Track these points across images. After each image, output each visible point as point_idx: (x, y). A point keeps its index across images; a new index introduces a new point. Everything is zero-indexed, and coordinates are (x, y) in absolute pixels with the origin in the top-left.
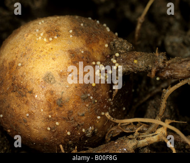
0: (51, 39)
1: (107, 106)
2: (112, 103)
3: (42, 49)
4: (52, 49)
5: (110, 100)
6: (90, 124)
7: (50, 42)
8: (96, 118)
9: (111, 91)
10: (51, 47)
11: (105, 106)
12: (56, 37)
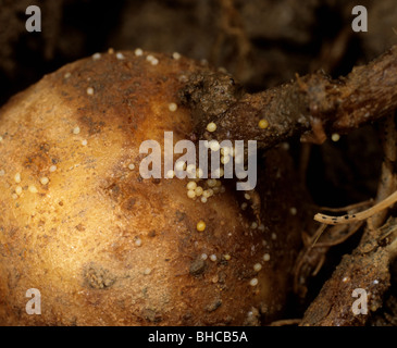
0: (45, 181)
1: (255, 244)
2: (262, 228)
3: (40, 216)
4: (61, 204)
5: (254, 225)
6: (244, 308)
7: (46, 187)
8: (249, 287)
9: (244, 206)
10: (56, 201)
11: (253, 248)
12: (53, 168)
